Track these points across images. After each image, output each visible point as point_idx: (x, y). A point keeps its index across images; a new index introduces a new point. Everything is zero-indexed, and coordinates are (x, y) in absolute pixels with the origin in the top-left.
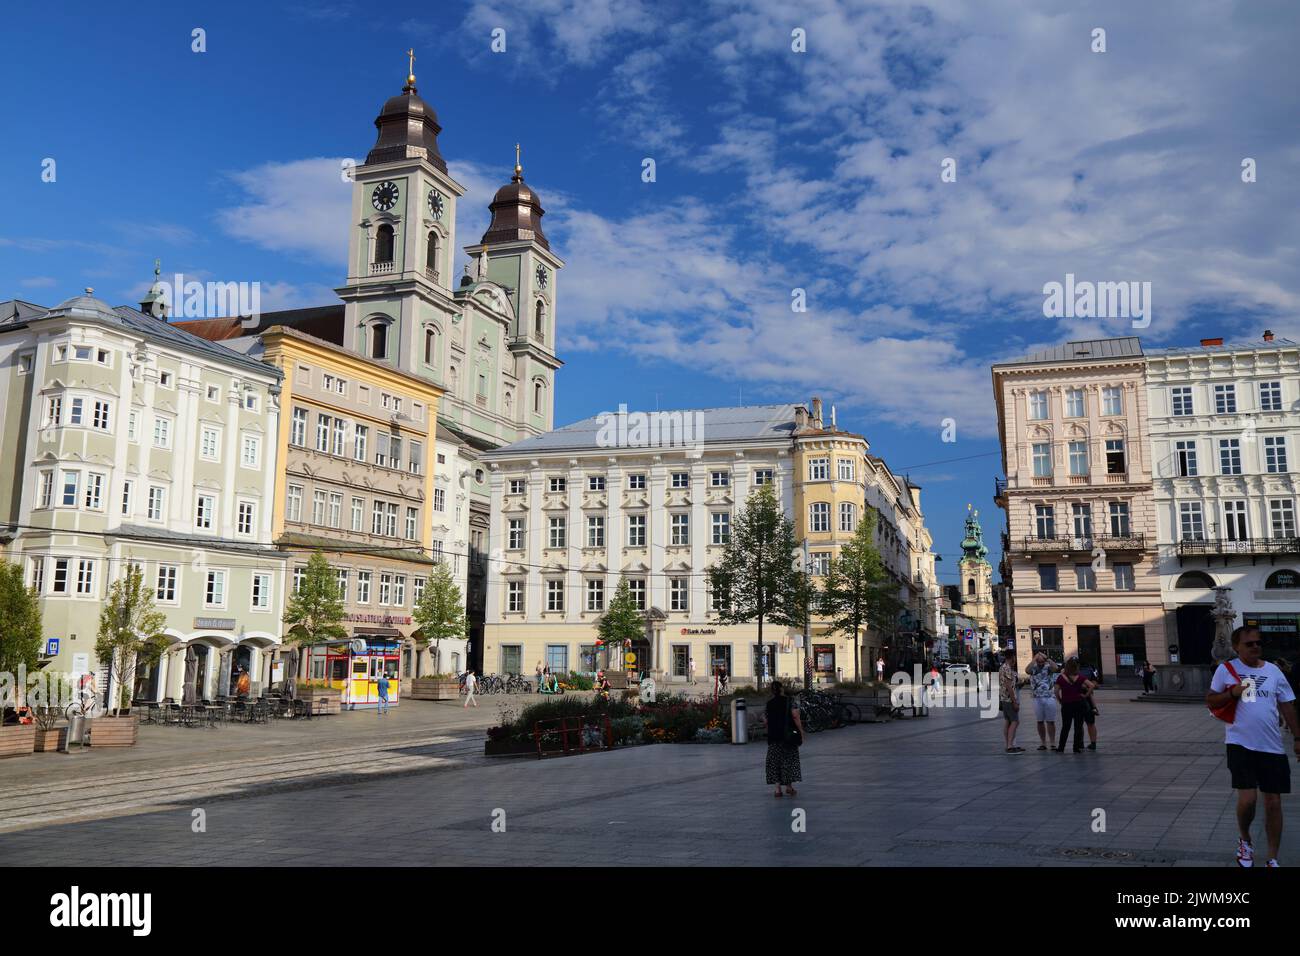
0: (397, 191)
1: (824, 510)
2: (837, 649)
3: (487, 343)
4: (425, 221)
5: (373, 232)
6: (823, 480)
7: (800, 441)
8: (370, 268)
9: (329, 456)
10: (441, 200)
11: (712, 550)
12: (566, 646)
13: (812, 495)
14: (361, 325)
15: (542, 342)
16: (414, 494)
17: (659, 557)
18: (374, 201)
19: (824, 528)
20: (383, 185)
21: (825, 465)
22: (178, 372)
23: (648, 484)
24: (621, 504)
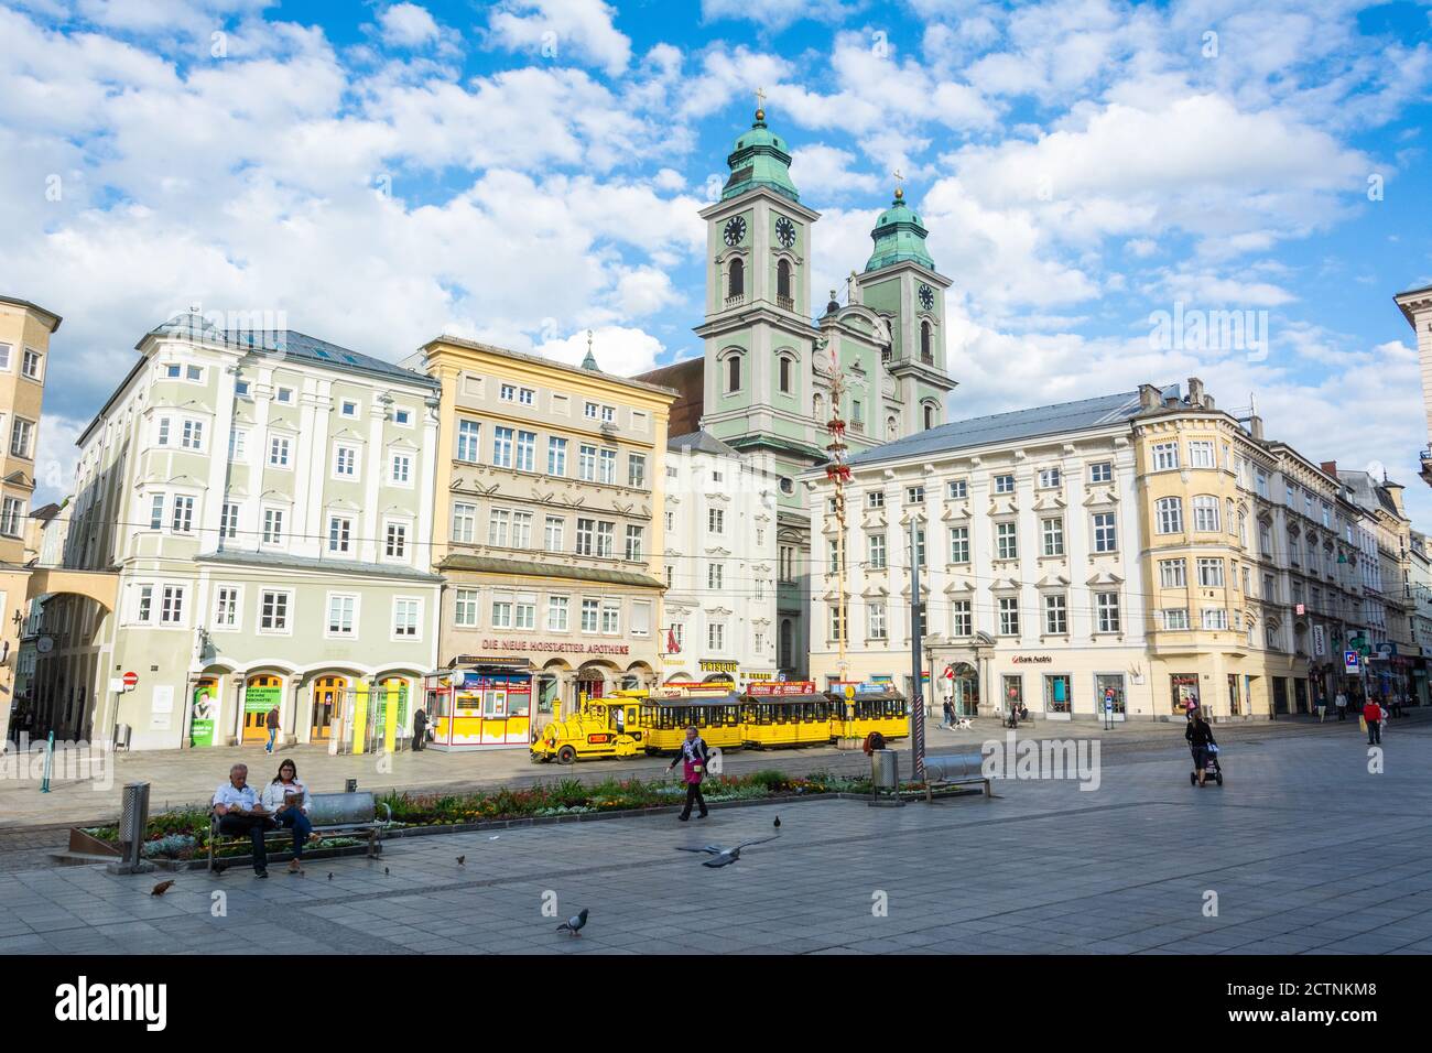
0: (744, 224)
1: (1174, 505)
2: (1201, 679)
3: (861, 368)
4: (773, 249)
5: (725, 268)
6: (1171, 469)
7: (1138, 423)
8: (724, 303)
9: (511, 471)
10: (792, 227)
11: (1044, 562)
12: (890, 677)
13: (1157, 488)
14: (719, 360)
15: (931, 364)
16: (637, 510)
17: (984, 572)
18: (725, 238)
19: (1175, 529)
20: (732, 221)
21: (1172, 450)
22: (301, 387)
23: (969, 491)
24: (941, 516)
